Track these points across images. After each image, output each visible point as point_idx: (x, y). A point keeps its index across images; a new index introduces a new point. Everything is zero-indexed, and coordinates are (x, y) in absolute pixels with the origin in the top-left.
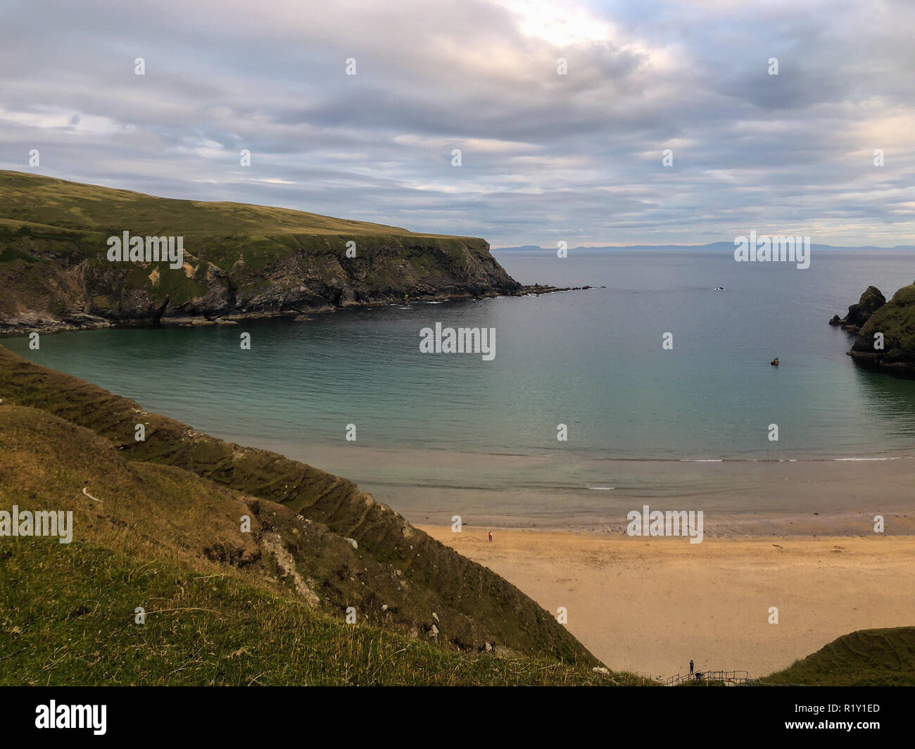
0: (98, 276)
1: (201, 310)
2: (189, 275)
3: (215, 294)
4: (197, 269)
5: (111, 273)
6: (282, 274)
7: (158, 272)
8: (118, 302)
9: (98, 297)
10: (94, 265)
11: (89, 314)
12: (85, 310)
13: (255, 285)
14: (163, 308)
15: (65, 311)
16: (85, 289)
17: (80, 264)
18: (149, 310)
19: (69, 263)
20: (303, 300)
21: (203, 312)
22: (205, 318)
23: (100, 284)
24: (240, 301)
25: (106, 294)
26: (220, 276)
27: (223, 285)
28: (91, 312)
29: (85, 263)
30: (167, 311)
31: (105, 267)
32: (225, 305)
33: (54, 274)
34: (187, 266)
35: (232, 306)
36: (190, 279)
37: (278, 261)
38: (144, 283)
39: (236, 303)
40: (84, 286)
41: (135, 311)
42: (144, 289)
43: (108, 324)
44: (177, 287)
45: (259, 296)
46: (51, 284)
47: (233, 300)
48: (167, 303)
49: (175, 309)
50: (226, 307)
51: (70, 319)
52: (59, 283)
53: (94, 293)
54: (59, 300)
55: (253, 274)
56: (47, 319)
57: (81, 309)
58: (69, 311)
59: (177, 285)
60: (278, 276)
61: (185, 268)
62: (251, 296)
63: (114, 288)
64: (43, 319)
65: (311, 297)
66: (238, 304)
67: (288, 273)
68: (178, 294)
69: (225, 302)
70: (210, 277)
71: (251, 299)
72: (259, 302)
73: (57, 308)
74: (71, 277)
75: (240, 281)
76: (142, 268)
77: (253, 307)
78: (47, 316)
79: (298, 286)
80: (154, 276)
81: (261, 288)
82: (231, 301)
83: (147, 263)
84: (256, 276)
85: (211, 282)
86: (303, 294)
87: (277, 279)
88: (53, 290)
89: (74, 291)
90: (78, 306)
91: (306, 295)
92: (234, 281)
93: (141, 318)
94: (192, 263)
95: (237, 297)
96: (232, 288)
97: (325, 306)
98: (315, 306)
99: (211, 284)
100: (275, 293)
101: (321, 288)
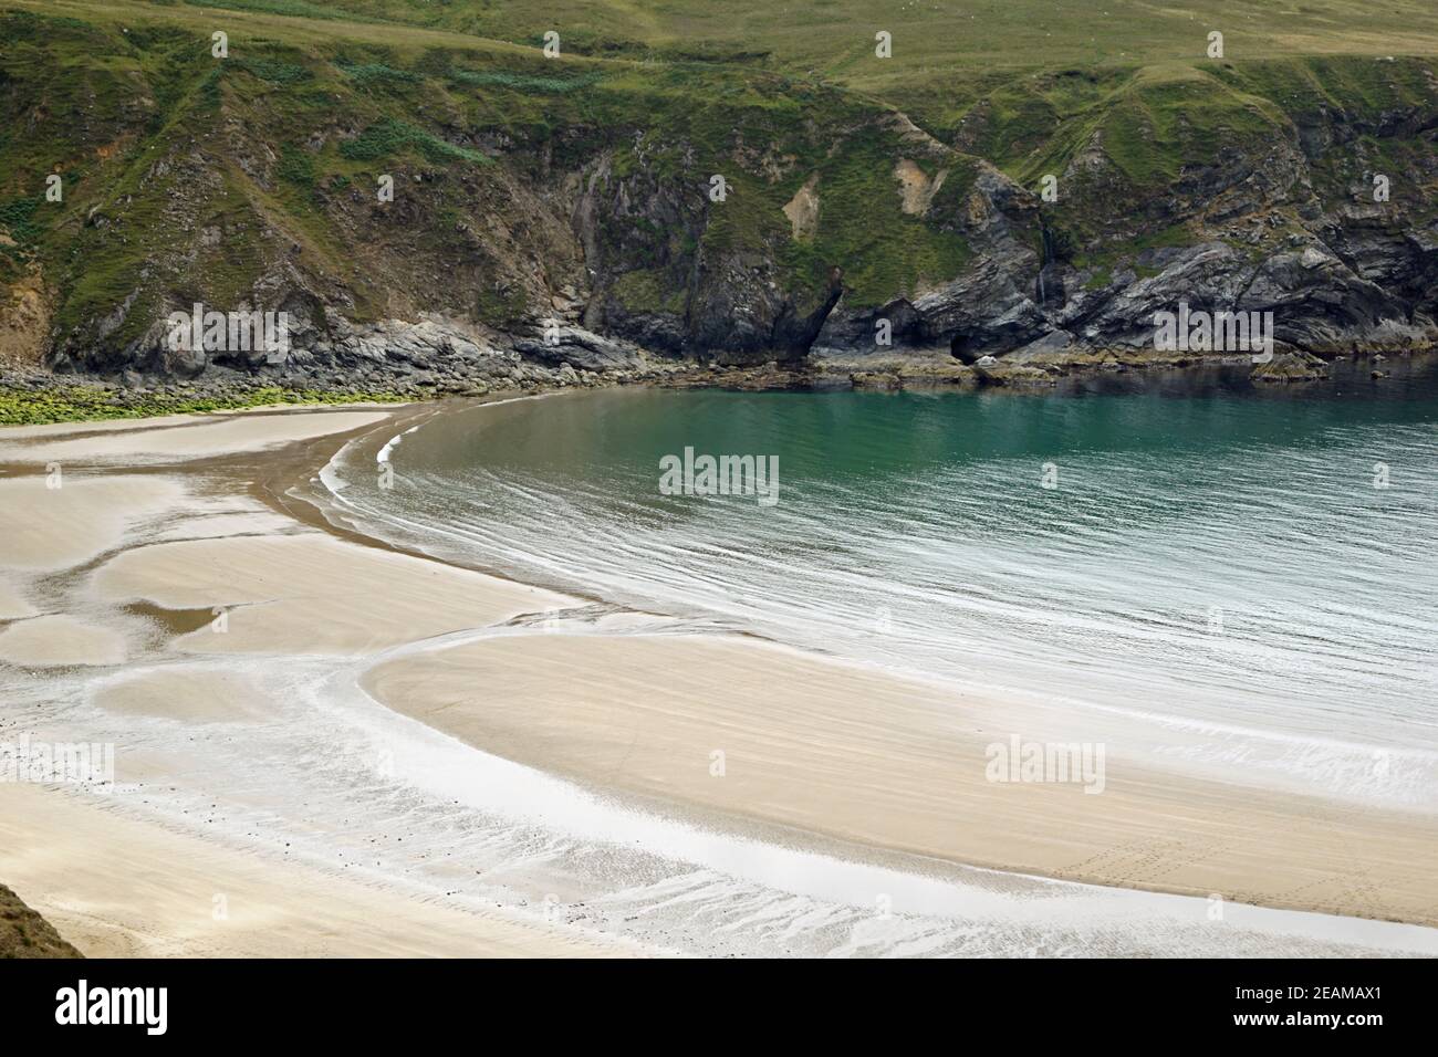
0: (632, 209)
1: (941, 330)
2: (910, 207)
3: (993, 270)
4: (938, 185)
5: (671, 198)
6: (1239, 204)
7: (816, 192)
8: (684, 294)
9: (628, 278)
10: (623, 169)
11: (597, 332)
12: (590, 318)
13: (1135, 242)
14: (822, 316)
15: (523, 318)
16: (591, 251)
17: (585, 169)
18: (776, 321)
19: (553, 164)
20: (1308, 298)
21: (947, 332)
22: (954, 354)
23: (636, 233)
24: (1079, 297)
25: (650, 267)
26: (1016, 209)
27: (1023, 241)
28: (606, 327)
29: (601, 168)
30: (833, 328)
31: (655, 176)
32: (1027, 313)
33: (504, 201)
34: (908, 175)
35: (1049, 316)
36: (912, 219)
37: (1227, 156)
38: (765, 231)
39: (1063, 305)
40: (590, 240)
41: (731, 324)
42: (763, 252)
43: (644, 362)
44: (870, 247)
45: (1148, 281)
46: (491, 233)
47: (1056, 295)
48: (835, 298)
49: (857, 320)
50: (1029, 322)
51: (533, 343)
52: (517, 230)
53: (617, 263)
54: (507, 283)
55: (1131, 202)
56: (469, 342)
57: (574, 314)
58: (533, 319)
59: (869, 240)
60: (1226, 210)
61: (899, 184)
62: (1117, 281)
63: (676, 246)
64: (455, 342)
65: (1338, 287)
66: (1069, 310)
67: (1263, 199)
68: (870, 270)
69: (1027, 302)
70: (978, 211)
71: (1119, 290)
72: (1145, 305)
73: (498, 309)
74: (555, 210)
75: (1085, 228)
76: (765, 179)
77: (1121, 321)
78: (471, 331)
79: (1294, 245)
80: (802, 209)
81: (1158, 254)
82: (1048, 297)
83: (781, 165)
84: (1143, 208)
85: (983, 228)
86: (1313, 276)
87: (1217, 220)
88: (495, 251)
89: (560, 257)
90: (566, 305)
91: (1323, 281)
92: (1065, 227)
93: (749, 349)
94: (927, 164)
95: (1069, 281)
96: (1057, 253)
97: (1394, 325)
98: (1353, 321)
99: (982, 238)
100: (1206, 270)
101: (1396, 257)
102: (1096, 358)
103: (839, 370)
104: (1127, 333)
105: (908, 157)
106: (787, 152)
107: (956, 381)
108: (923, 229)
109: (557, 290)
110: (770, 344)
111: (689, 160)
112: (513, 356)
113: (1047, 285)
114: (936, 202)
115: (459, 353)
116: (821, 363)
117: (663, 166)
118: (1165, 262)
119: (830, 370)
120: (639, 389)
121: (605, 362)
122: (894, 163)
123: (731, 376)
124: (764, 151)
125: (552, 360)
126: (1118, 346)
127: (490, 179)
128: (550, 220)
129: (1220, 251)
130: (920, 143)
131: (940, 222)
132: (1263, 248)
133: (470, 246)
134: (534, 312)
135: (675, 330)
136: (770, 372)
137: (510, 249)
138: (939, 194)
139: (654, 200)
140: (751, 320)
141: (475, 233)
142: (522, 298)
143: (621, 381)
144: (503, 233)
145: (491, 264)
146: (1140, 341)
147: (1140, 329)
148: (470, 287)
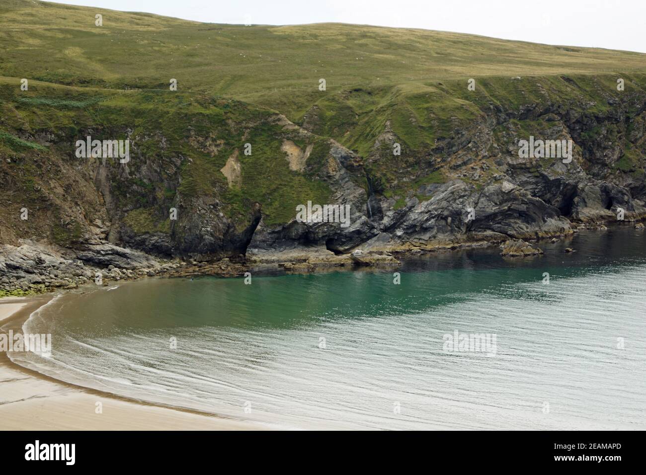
0: (131, 173)
1: (320, 236)
2: (294, 167)
3: (345, 201)
4: (308, 154)
5: (155, 166)
6: (466, 159)
7: (237, 160)
9: (133, 213)
11: (117, 245)
12: (112, 237)
13: (415, 182)
14: (252, 230)
16: (108, 198)
18: (224, 235)
20: (509, 209)
21: (323, 236)
22: (329, 249)
23: (135, 187)
24: (390, 213)
25: (145, 207)
26: (352, 166)
27: (357, 184)
28: (121, 241)
30: (259, 237)
32: (364, 224)
33: (58, 172)
34: (289, 148)
35: (376, 225)
36: (296, 173)
37: (457, 133)
38: (214, 184)
39: (382, 218)
40: (107, 193)
41: (201, 238)
42: (215, 195)
43: (157, 264)
44: (275, 190)
45: (426, 203)
46: (54, 190)
47: (376, 213)
48: (257, 221)
49: (273, 232)
50: (366, 229)
51: (90, 254)
52: (68, 188)
53: (125, 205)
54: (68, 220)
55: (411, 160)
56: (53, 257)
57: (103, 236)
58: (87, 240)
59: (274, 186)
60: (459, 163)
61: (286, 153)
62: (409, 204)
63: (160, 194)
64: (43, 257)
65: (523, 202)
66: (386, 221)
67: (477, 156)
68: (277, 204)
69: (364, 218)
70: (333, 167)
71: (411, 208)
72: (426, 216)
73: (65, 236)
74: (84, 176)
75: (389, 175)
76: (209, 154)
77: (415, 226)
78: (49, 249)
79: (496, 180)
80: (231, 170)
81: (429, 188)
82: (374, 214)
83: (217, 146)
84: (417, 163)
85: (337, 177)
86: (508, 196)
87: (455, 168)
88: (58, 202)
89: (90, 203)
90: (98, 231)
91: (515, 199)
92: (378, 175)
93: (212, 252)
94: (300, 143)
95: (384, 205)
96: (375, 189)
97: (553, 221)
98: (534, 220)
99: (336, 183)
100: (455, 196)
101: (536, 183)
102: (406, 247)
103: (267, 262)
104: (419, 233)
105: (288, 139)
106: (219, 138)
107: (342, 265)
108: (303, 179)
109: (91, 221)
110: (223, 248)
111: (164, 143)
112: (79, 263)
113: (373, 207)
114: (308, 163)
115: (47, 264)
116: (254, 258)
117: (148, 148)
118: (433, 192)
119: (262, 261)
121: (135, 264)
122: (281, 143)
123: (208, 268)
124: (207, 138)
125: (102, 265)
126: (414, 239)
127: (49, 159)
128: (82, 183)
129: (461, 185)
130: (294, 131)
131: (311, 175)
132: (481, 182)
133: (43, 199)
134: (87, 236)
135: (167, 243)
136: (224, 264)
137: (65, 200)
138: (310, 159)
139: (144, 168)
140: (212, 235)
141: (45, 191)
142: (78, 228)
143: (150, 275)
144: (60, 190)
145: (57, 209)
146: (426, 236)
147: (425, 230)
148: (46, 222)
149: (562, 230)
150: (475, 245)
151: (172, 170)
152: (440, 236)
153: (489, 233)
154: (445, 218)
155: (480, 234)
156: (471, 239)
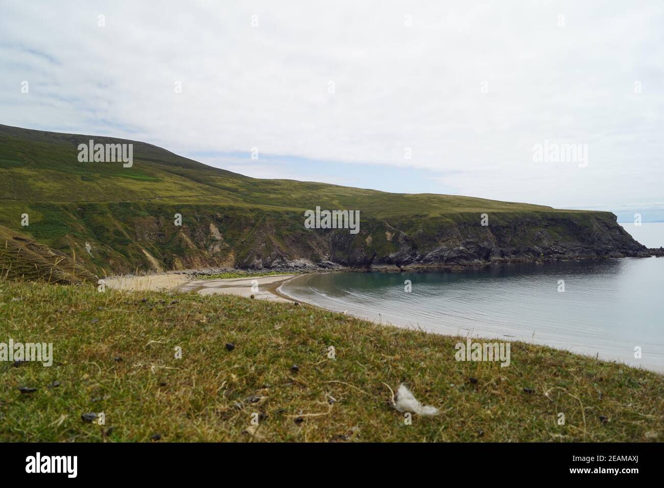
0: (338, 240)
2: (388, 239)
3: (403, 251)
4: (393, 235)
6: (448, 239)
7: (371, 237)
8: (348, 255)
9: (338, 252)
10: (337, 233)
11: (331, 262)
12: (331, 259)
13: (429, 245)
14: (373, 259)
15: (319, 259)
16: (331, 247)
17: (330, 233)
18: (364, 260)
19: (324, 232)
20: (461, 255)
21: (395, 262)
22: (396, 266)
23: (339, 244)
24: (419, 255)
25: (342, 250)
26: (407, 240)
27: (409, 245)
28: (333, 261)
29: (333, 233)
30: (375, 261)
31: (343, 234)
32: (410, 258)
33: (315, 238)
34: (388, 234)
35: (413, 259)
36: (389, 241)
37: (445, 230)
38: (362, 244)
39: (416, 257)
40: (331, 245)
41: (356, 260)
42: (362, 247)
43: (341, 267)
44: (381, 246)
45: (431, 253)
46: (313, 244)
47: (415, 255)
48: (375, 256)
49: (379, 260)
50: (410, 260)
51: (321, 264)
52: (318, 244)
53: (336, 250)
54: (316, 253)
55: (428, 238)
56: (309, 264)
57: (328, 259)
60: (445, 240)
61: (386, 235)
63: (346, 246)
64: (307, 264)
65: (466, 254)
66: (417, 258)
67: (452, 238)
68: (381, 251)
69: (410, 256)
70: (400, 240)
71: (426, 254)
72: (431, 257)
73: (314, 258)
76: (362, 235)
77: (427, 260)
78: (309, 262)
79: (458, 246)
80: (369, 240)
81: (433, 247)
82: (413, 255)
83: (365, 232)
84: (430, 239)
85: (401, 243)
86: (461, 251)
87: (444, 242)
88: (314, 247)
89: (325, 248)
90: (327, 257)
91: (463, 252)
92: (416, 243)
93: (360, 265)
94: (391, 232)
95: (417, 252)
96: (415, 247)
97: (477, 260)
98: (469, 260)
99: (401, 245)
100: (442, 251)
101: (477, 248)
102: (422, 266)
103: (376, 269)
104: (428, 262)
105: (388, 230)
106: (366, 230)
107: (397, 270)
108: (391, 243)
109: (325, 254)
110: (363, 264)
112: (317, 266)
113: (413, 253)
114: (393, 238)
115: (307, 266)
116: (372, 267)
118: (435, 249)
119: (374, 268)
120: (340, 272)
121: (333, 267)
122: (385, 232)
123: (356, 270)
124: (362, 230)
125: (324, 267)
126: (426, 264)
127: (313, 235)
128: (323, 242)
129: (444, 247)
130: (390, 228)
131: (394, 242)
132: (452, 246)
133: (309, 247)
134: (321, 258)
135: (346, 261)
136: (363, 269)
139: (342, 238)
140: (360, 260)
141: (310, 244)
142: (319, 256)
143: (337, 271)
144: (315, 244)
145: (313, 250)
146: (430, 263)
147: (431, 261)
148: (309, 254)
149: (479, 263)
150: (446, 267)
151: (350, 239)
152: (435, 263)
153: (452, 263)
154: (438, 258)
155: (449, 263)
156: (446, 265)
